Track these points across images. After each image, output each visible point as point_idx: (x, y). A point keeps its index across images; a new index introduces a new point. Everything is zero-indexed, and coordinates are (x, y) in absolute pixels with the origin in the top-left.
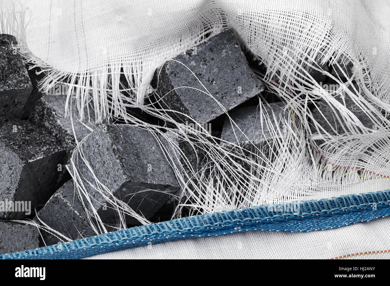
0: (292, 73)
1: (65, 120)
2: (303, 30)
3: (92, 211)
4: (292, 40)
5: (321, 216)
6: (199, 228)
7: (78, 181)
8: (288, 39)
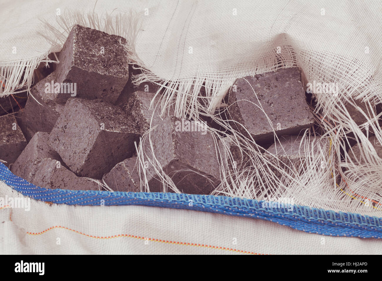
0: (332, 105)
1: (148, 112)
2: (349, 71)
3: (144, 182)
4: (339, 78)
5: (326, 224)
6: (220, 206)
7: (141, 156)
8: (336, 77)
